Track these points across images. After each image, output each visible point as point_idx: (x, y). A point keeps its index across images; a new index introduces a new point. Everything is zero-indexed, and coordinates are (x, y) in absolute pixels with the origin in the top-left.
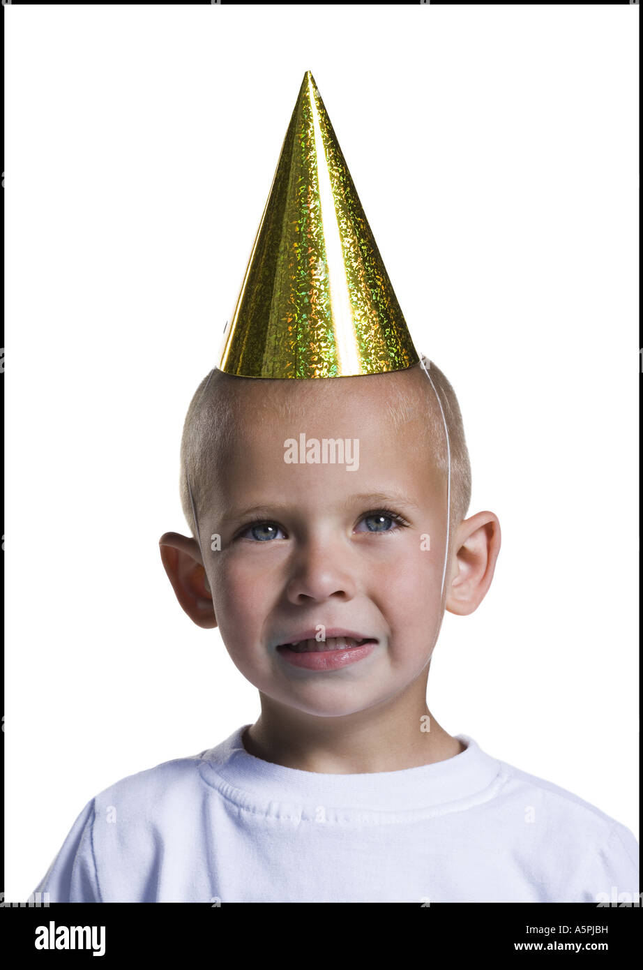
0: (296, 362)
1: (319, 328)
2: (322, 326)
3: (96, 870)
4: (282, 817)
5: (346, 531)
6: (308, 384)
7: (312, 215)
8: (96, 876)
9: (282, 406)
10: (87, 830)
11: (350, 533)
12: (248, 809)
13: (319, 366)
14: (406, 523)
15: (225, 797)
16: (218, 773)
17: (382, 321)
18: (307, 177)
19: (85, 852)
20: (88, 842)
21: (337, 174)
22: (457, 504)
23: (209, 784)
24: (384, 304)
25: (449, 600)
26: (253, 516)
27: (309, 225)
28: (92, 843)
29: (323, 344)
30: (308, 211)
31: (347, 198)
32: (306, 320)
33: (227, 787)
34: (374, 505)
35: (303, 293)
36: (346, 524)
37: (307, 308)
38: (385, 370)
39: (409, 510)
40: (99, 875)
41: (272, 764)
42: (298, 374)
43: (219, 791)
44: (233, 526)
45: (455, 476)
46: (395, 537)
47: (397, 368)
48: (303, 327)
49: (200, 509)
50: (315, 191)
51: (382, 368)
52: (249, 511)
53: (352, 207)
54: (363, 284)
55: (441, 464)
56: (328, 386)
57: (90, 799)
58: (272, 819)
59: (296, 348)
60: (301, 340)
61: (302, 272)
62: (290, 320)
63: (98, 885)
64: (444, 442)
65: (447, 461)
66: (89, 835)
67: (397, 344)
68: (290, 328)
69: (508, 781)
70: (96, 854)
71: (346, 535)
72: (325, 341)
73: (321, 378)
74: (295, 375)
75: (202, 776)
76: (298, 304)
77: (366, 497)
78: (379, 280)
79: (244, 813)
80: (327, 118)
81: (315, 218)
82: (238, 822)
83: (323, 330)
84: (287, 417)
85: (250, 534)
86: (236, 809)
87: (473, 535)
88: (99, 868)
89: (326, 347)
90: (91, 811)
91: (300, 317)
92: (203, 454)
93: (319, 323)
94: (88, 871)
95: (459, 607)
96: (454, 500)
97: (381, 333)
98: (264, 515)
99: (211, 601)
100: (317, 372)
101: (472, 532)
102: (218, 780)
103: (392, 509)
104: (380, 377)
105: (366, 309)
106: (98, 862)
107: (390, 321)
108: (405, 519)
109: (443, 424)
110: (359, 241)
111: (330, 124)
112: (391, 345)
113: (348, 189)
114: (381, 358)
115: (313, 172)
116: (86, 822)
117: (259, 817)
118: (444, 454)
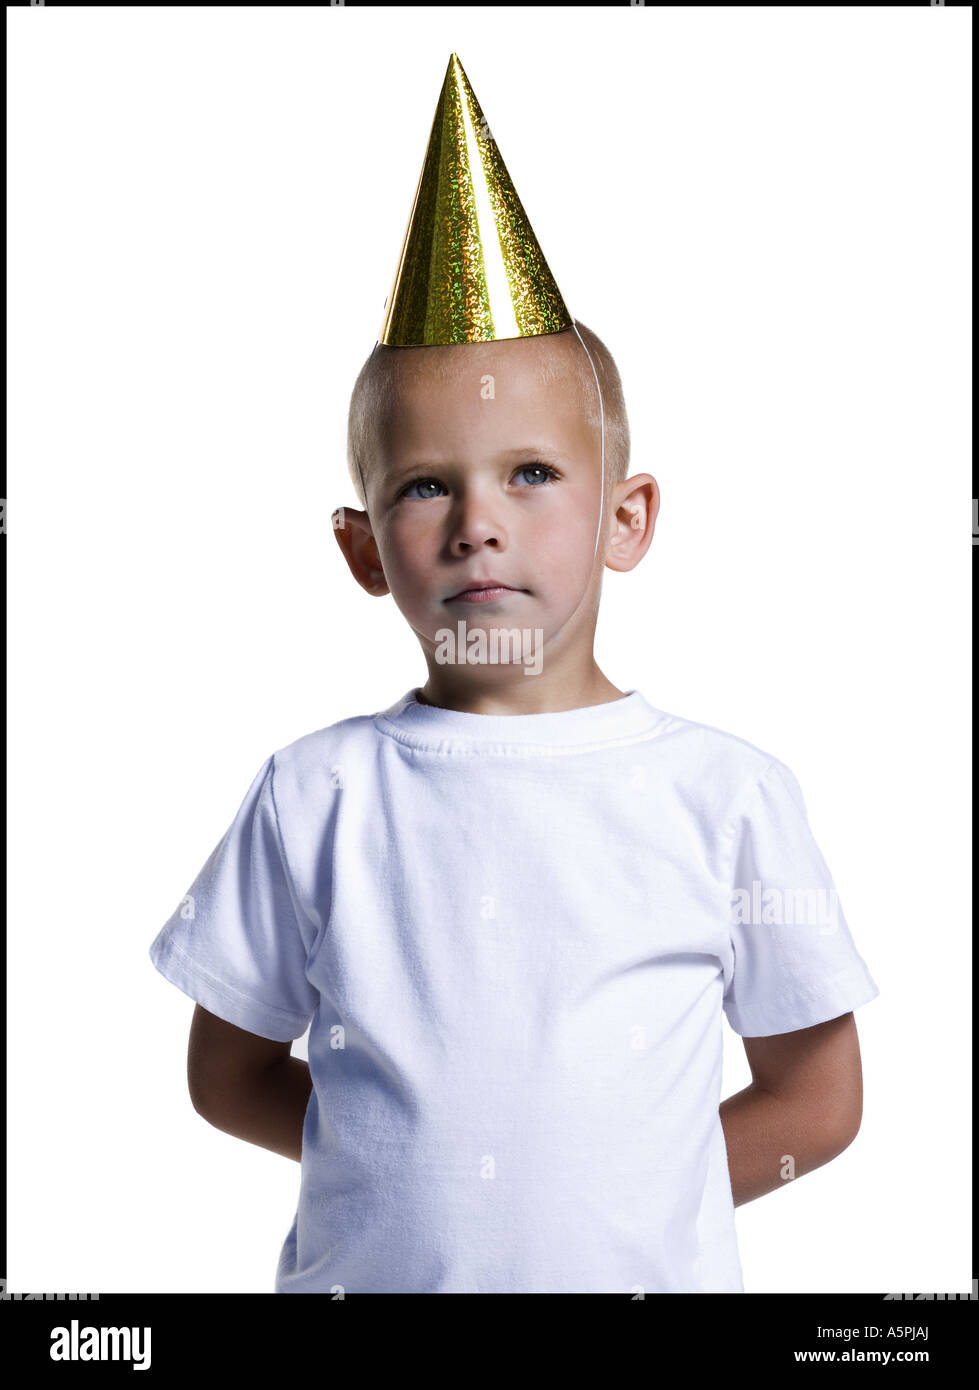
0: (449, 328)
1: (470, 296)
2: (473, 294)
3: (277, 816)
4: (453, 753)
5: (501, 484)
6: (460, 348)
7: (461, 190)
8: (277, 822)
9: (437, 368)
10: (267, 784)
11: (506, 486)
12: (421, 748)
13: (471, 331)
14: (557, 475)
15: (399, 742)
16: (392, 722)
17: (532, 287)
18: (455, 152)
19: (267, 801)
20: (268, 792)
21: (484, 150)
22: (611, 461)
23: (383, 733)
24: (532, 271)
25: (609, 556)
26: (413, 475)
27: (458, 199)
28: (272, 793)
29: (474, 311)
30: (457, 186)
31: (495, 172)
32: (457, 289)
33: (401, 733)
34: (527, 459)
35: (455, 264)
36: (501, 479)
37: (459, 278)
38: (535, 333)
39: (559, 462)
40: (280, 819)
41: (444, 710)
42: (452, 340)
43: (393, 737)
44: (396, 486)
45: (609, 434)
46: (548, 489)
47: (549, 332)
48: (454, 294)
49: (365, 476)
50: (464, 167)
51: (532, 332)
52: (409, 470)
53: (501, 179)
54: (512, 253)
55: (592, 422)
56: (480, 348)
57: (269, 756)
58: (444, 754)
59: (449, 315)
60: (453, 307)
61: (453, 243)
62: (443, 289)
63: (279, 829)
64: (597, 400)
65: (599, 419)
66: (269, 785)
67: (548, 309)
68: (443, 297)
69: (671, 723)
70: (277, 801)
71: (502, 490)
72: (476, 308)
73: (474, 342)
74: (448, 341)
75: (377, 727)
76: (451, 275)
77: (519, 452)
78: (528, 249)
79: (417, 752)
80: (474, 97)
81: (464, 192)
82: (411, 763)
83: (473, 297)
84: (442, 378)
85: (415, 492)
86: (409, 751)
87: (630, 497)
88: (279, 814)
89: (477, 313)
90: (271, 766)
91: (452, 287)
92: (367, 423)
93: (471, 291)
94: (269, 818)
95: (617, 563)
96: (608, 457)
97: (531, 298)
98: (423, 473)
99: (380, 570)
100: (469, 338)
101: (629, 492)
102: (392, 729)
103: (543, 462)
104: (530, 339)
105: (515, 276)
106: (279, 809)
107: (540, 287)
108: (557, 471)
109: (595, 383)
110: (507, 212)
111: (476, 103)
112: (541, 310)
113: (496, 164)
114: (531, 322)
115: (461, 149)
116: (266, 777)
117: (431, 755)
118: (596, 412)
